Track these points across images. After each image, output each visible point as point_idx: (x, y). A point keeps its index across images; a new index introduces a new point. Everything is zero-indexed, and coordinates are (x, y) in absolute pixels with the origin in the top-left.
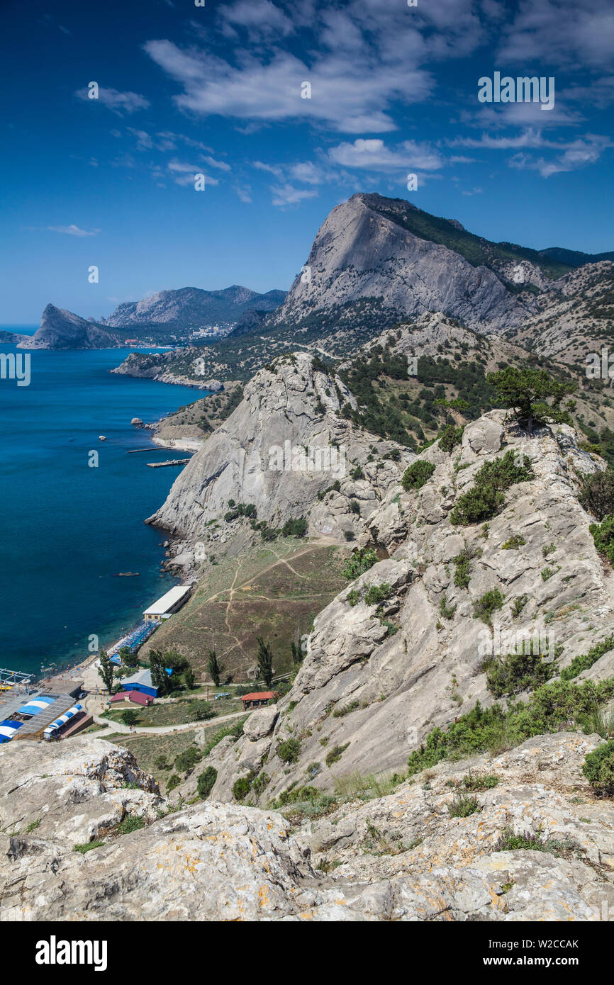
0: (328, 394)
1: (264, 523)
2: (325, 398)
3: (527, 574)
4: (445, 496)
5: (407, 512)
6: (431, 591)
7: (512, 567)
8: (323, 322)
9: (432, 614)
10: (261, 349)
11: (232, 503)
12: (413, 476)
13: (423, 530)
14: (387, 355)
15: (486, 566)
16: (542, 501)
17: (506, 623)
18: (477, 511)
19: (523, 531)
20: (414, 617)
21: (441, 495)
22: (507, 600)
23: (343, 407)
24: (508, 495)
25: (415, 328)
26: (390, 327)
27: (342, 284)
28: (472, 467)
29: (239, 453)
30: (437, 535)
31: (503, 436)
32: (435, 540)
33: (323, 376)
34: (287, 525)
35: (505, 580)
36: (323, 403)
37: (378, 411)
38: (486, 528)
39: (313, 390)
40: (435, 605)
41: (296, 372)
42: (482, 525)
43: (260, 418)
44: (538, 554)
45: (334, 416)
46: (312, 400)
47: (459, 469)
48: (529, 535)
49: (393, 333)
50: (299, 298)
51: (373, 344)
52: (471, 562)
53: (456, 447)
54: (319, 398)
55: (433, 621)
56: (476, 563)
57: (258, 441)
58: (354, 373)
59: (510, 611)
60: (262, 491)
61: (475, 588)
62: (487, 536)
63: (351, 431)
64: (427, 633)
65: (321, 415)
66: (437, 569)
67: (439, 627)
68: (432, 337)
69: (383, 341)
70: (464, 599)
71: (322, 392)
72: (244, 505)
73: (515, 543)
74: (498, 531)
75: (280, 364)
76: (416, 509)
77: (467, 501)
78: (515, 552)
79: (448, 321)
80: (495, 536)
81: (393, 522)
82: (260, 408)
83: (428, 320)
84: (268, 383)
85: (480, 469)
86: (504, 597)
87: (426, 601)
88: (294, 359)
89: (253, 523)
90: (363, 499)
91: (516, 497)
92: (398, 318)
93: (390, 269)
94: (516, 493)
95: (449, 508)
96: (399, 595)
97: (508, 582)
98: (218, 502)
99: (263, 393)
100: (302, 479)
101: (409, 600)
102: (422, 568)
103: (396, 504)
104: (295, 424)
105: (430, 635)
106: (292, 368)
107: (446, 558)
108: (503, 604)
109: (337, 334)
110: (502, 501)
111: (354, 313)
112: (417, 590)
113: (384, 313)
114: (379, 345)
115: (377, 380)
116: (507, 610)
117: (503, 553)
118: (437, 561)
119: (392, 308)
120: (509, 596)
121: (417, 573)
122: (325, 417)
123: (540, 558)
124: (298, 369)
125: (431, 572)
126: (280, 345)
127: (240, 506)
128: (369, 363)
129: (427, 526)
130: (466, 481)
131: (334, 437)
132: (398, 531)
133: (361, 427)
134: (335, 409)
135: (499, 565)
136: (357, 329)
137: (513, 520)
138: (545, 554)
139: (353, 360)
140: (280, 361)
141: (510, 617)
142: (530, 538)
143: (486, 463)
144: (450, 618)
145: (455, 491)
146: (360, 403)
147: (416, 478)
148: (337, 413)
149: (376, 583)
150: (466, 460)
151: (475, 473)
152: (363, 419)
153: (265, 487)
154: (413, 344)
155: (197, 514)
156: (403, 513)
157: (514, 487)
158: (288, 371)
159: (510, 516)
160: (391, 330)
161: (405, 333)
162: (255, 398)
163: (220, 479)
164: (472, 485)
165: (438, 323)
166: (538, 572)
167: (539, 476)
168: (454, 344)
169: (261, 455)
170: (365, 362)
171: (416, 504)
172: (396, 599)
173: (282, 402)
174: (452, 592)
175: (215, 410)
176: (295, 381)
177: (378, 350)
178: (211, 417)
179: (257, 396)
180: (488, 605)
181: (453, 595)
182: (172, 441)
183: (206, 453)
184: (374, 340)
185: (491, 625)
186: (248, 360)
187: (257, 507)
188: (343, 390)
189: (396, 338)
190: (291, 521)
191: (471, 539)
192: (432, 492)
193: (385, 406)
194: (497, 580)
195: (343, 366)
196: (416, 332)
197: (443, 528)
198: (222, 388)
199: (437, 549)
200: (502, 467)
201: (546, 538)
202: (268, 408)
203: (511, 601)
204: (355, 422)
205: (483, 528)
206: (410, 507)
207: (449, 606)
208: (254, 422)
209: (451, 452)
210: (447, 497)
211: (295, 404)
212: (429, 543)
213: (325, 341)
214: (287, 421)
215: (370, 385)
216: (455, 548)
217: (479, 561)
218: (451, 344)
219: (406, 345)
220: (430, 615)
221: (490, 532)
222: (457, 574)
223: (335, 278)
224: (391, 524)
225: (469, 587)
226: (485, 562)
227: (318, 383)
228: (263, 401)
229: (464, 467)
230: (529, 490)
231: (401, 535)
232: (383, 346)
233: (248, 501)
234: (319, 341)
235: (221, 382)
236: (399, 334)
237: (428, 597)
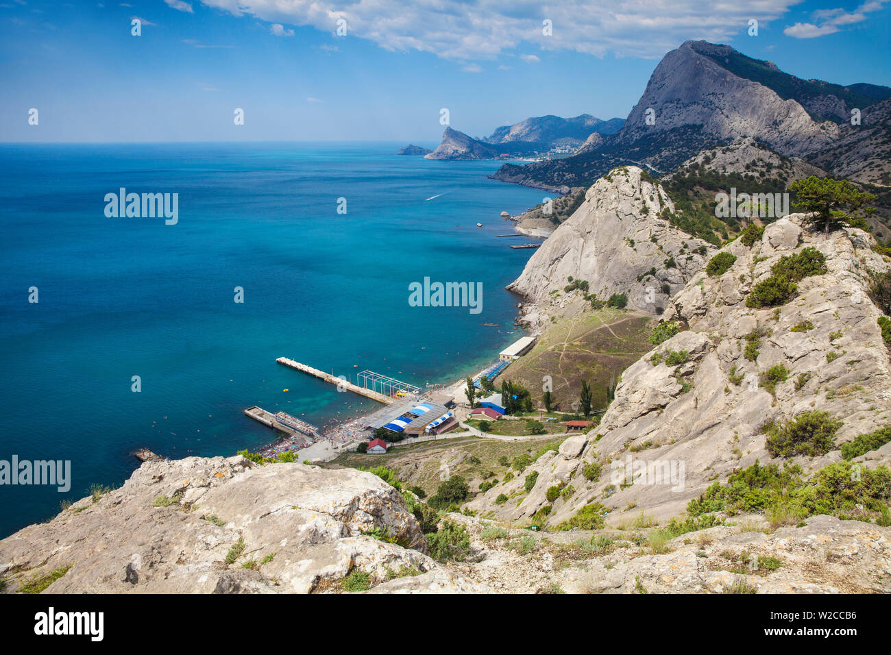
0: (652, 199)
1: (594, 296)
2: (649, 203)
3: (812, 354)
4: (743, 283)
5: (709, 294)
6: (723, 360)
7: (798, 347)
8: (652, 144)
9: (722, 379)
10: (601, 163)
11: (570, 279)
12: (716, 264)
13: (720, 309)
14: (702, 170)
15: (774, 344)
16: (833, 293)
17: (788, 394)
18: (771, 297)
19: (812, 317)
20: (706, 380)
21: (739, 282)
22: (791, 375)
23: (663, 210)
24: (801, 285)
25: (728, 149)
26: (707, 148)
27: (670, 114)
28: (769, 261)
29: (578, 241)
30: (733, 315)
31: (800, 235)
32: (731, 319)
33: (649, 185)
34: (611, 299)
35: (791, 358)
36: (647, 206)
37: (691, 215)
38: (777, 313)
39: (640, 196)
40: (725, 372)
41: (627, 181)
42: (773, 309)
43: (597, 216)
44: (824, 338)
45: (655, 217)
46: (639, 204)
47: (757, 261)
48: (817, 321)
49: (709, 153)
50: (634, 124)
51: (691, 161)
52: (761, 339)
53: (756, 242)
54: (644, 202)
55: (722, 385)
56: (766, 341)
57: (594, 233)
58: (674, 184)
59: (793, 385)
60: (594, 271)
61: (762, 362)
62: (778, 319)
63: (668, 230)
64: (716, 395)
65: (645, 215)
66: (730, 343)
67: (727, 390)
68: (742, 157)
69: (700, 159)
70: (752, 370)
71: (647, 198)
72: (580, 281)
73: (804, 327)
74: (789, 316)
75: (615, 175)
76: (716, 292)
77: (762, 288)
78: (803, 335)
79: (756, 145)
80: (785, 320)
81: (695, 301)
82: (597, 207)
83: (739, 144)
84: (605, 189)
85: (777, 262)
86: (789, 372)
87: (718, 368)
88: (626, 171)
89: (585, 295)
90: (673, 283)
91: (808, 288)
92: (714, 141)
93: (711, 102)
94: (809, 285)
95: (746, 293)
96: (695, 361)
97: (793, 360)
98: (560, 277)
99: (601, 197)
100: (626, 264)
101: (703, 366)
102: (717, 341)
103: (700, 287)
104: (624, 222)
105: (719, 396)
106: (624, 178)
107: (738, 335)
108: (787, 378)
109: (662, 154)
110: (794, 289)
111: (678, 137)
112: (711, 359)
113: (703, 137)
114: (697, 163)
115: (693, 190)
116: (790, 384)
117: (792, 334)
118: (731, 335)
119: (710, 134)
120: (794, 372)
121: (712, 344)
122: (647, 218)
123: (827, 342)
124: (629, 180)
125: (724, 345)
126: (616, 161)
127: (577, 281)
128: (687, 176)
129: (725, 307)
130: (763, 272)
131: (653, 233)
132: (699, 308)
133: (676, 227)
134: (656, 212)
135: (786, 345)
136: (679, 150)
137: (804, 307)
138: (832, 339)
139: (674, 174)
140: (616, 173)
141: (793, 390)
142: (818, 324)
143: (783, 257)
144: (737, 385)
145: (753, 279)
146: (677, 208)
147: (719, 266)
148: (658, 214)
149: (677, 349)
150: (765, 254)
151: (772, 265)
152: (678, 220)
153: (597, 268)
154: (725, 162)
155: (544, 285)
156: (705, 294)
157: (807, 280)
158: (621, 180)
159: (801, 304)
160: (707, 151)
161: (719, 154)
162: (594, 201)
163: (563, 260)
164: (768, 275)
165: (747, 146)
166: (823, 354)
167: (832, 272)
168: (761, 163)
169: (595, 244)
170: (684, 175)
171: (717, 288)
172: (692, 363)
173: (614, 204)
174: (742, 363)
175: (563, 208)
176: (626, 188)
177: (696, 166)
178: (560, 214)
179: (596, 199)
180: (773, 378)
181: (742, 366)
182: (529, 230)
183: (554, 241)
184: (693, 159)
185: (774, 394)
186: (591, 171)
187: (589, 284)
188: (664, 197)
189: (711, 157)
190: (614, 296)
191: (763, 320)
192: (732, 279)
193: (697, 211)
194: (783, 358)
195: (666, 179)
196: (728, 153)
197: (738, 309)
198: (570, 192)
199: (732, 326)
200: (797, 262)
201: (833, 325)
202: (603, 209)
203: (795, 376)
204: (672, 223)
205: (774, 312)
206: (711, 290)
207: (737, 374)
208: (592, 218)
209: (751, 246)
210: (745, 284)
211: (625, 206)
212: (725, 320)
213: (653, 158)
214: (618, 219)
215: (687, 194)
216: (748, 326)
217: (768, 339)
218: (758, 164)
219: (720, 163)
220: (720, 380)
221: (781, 315)
222: (747, 349)
223: (664, 108)
224: (694, 302)
225: (757, 360)
226: (774, 341)
227: (644, 191)
228: (600, 203)
229: (762, 260)
230: (821, 282)
231: (703, 311)
232: (700, 163)
233: (583, 278)
234: (648, 159)
235: (570, 187)
236: (714, 155)
237: (720, 365)
